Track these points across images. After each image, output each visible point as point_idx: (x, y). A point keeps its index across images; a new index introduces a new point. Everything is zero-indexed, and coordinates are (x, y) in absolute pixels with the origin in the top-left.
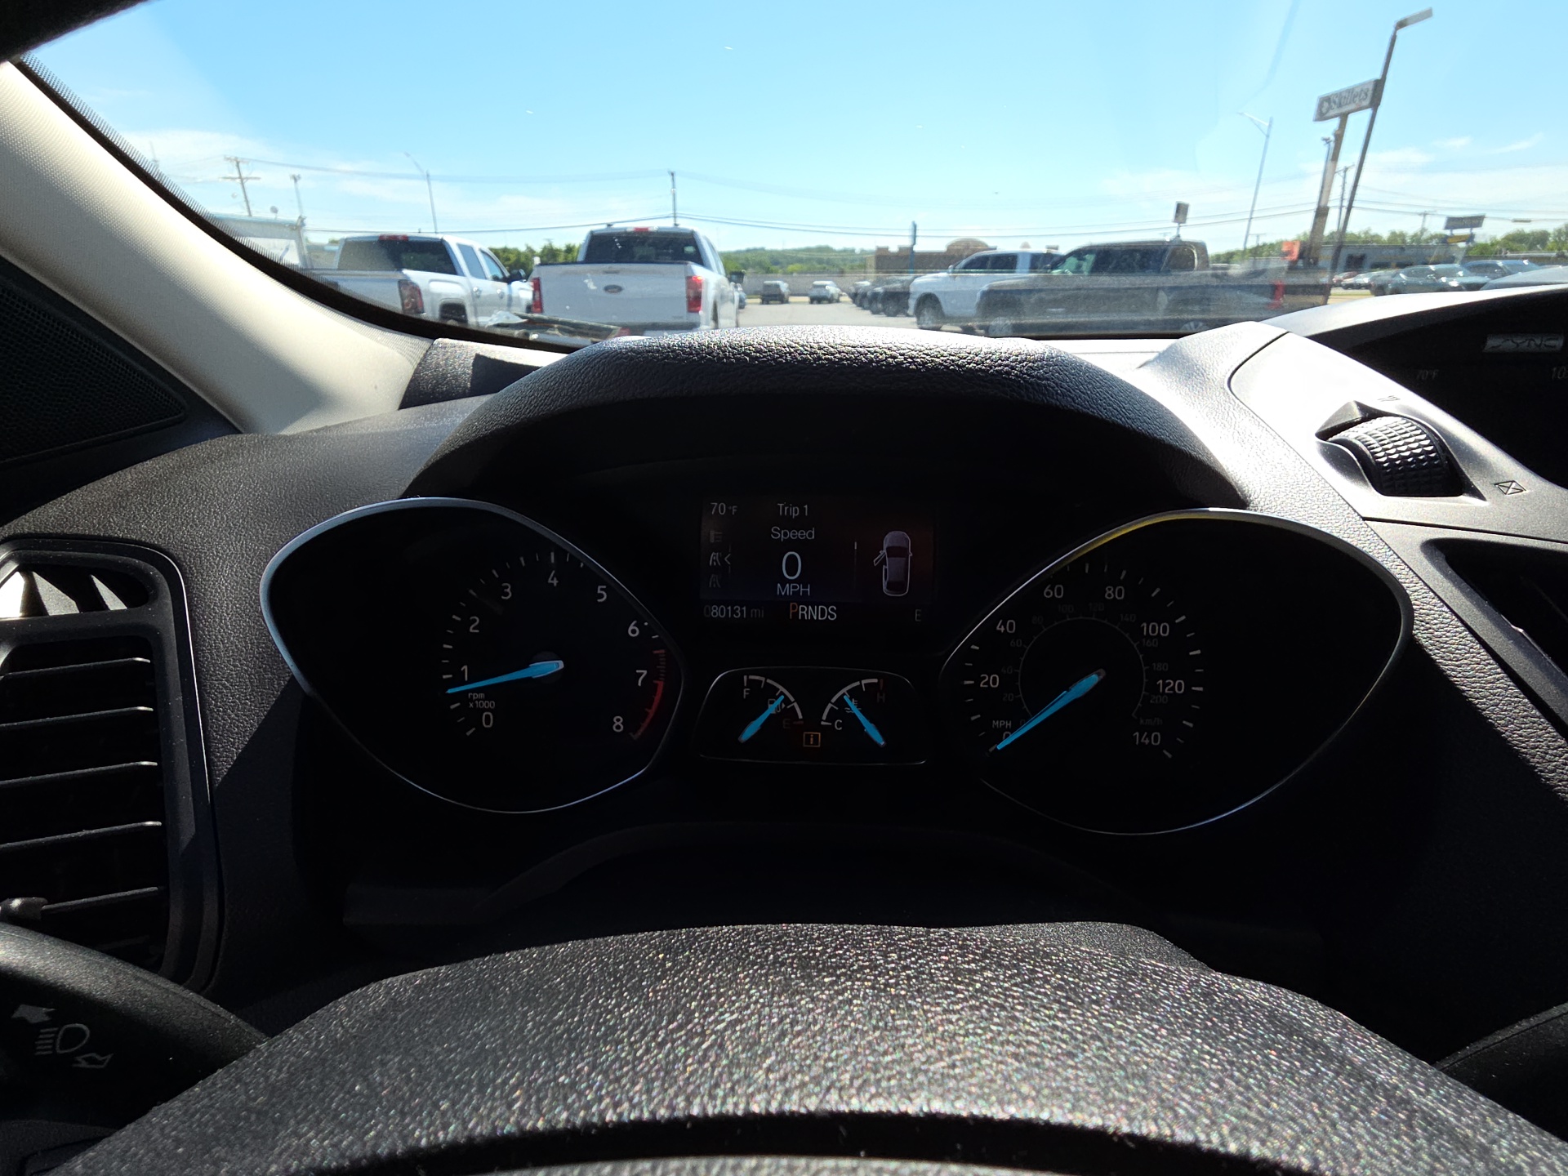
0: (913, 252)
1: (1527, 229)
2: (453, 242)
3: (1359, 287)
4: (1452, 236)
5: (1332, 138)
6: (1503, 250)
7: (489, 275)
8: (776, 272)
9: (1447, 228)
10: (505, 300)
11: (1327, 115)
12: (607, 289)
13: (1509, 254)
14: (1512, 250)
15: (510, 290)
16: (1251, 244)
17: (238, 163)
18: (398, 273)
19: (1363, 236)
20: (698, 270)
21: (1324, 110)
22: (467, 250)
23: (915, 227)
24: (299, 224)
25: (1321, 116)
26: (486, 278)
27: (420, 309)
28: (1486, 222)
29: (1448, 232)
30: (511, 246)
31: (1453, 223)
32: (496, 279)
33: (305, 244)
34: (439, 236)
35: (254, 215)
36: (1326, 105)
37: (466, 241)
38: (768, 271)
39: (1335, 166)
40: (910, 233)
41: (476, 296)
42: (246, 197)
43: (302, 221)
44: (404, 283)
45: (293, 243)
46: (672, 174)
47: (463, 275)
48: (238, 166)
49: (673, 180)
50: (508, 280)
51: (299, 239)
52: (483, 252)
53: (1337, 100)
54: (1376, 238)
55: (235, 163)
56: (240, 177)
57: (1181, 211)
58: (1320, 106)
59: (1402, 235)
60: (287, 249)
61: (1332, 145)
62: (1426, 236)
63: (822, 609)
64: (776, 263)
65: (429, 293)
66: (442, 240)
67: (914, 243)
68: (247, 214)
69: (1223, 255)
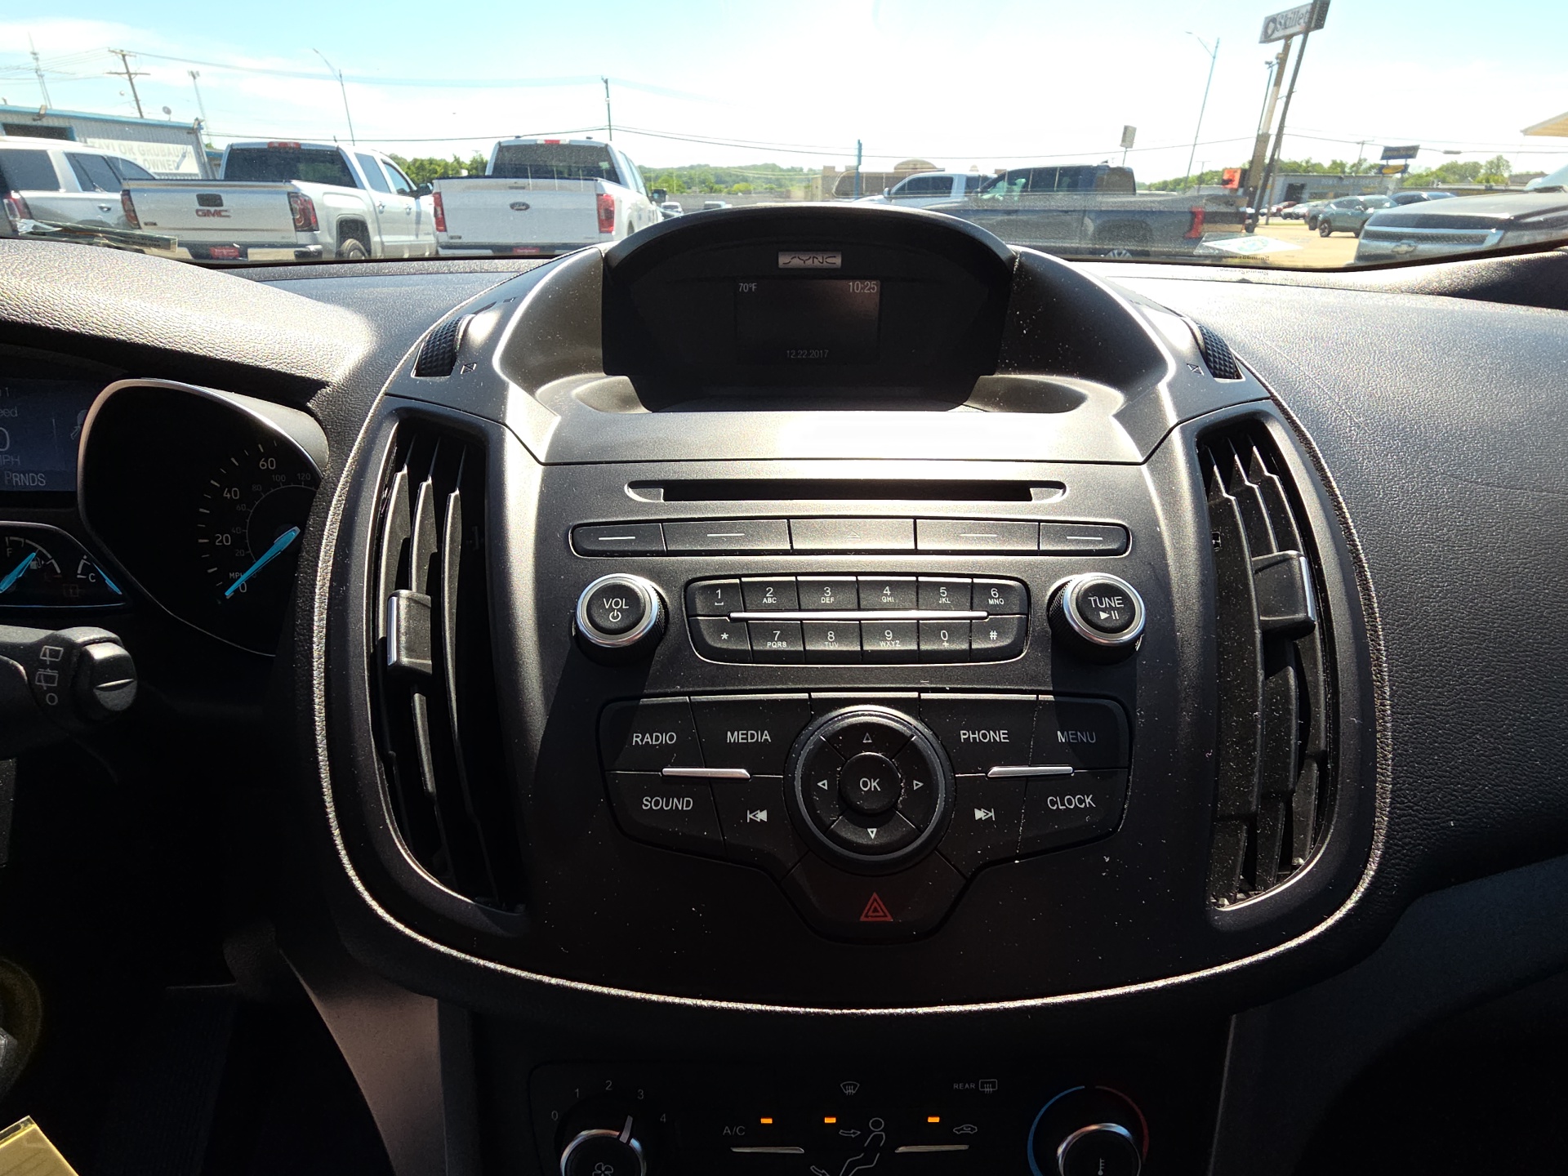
0: (858, 173)
1: (1461, 160)
2: (350, 152)
3: (1297, 217)
4: (1387, 167)
5: (1275, 61)
6: (1436, 181)
7: (393, 189)
8: (720, 191)
9: (1383, 158)
10: (413, 216)
11: (1275, 36)
12: (512, 206)
13: (1441, 186)
14: (1444, 182)
15: (418, 205)
16: (1196, 172)
17: (124, 56)
18: (287, 184)
19: (1304, 164)
20: (609, 187)
21: (1270, 32)
22: (366, 161)
23: (860, 145)
24: (196, 127)
25: (1267, 38)
26: (390, 192)
27: (314, 225)
28: (1420, 153)
29: (1384, 162)
30: (437, 157)
31: (1390, 153)
32: (402, 192)
33: (204, 149)
34: (335, 145)
35: (146, 116)
36: (1272, 25)
37: (365, 150)
38: (712, 190)
39: (1278, 91)
40: (856, 152)
41: (379, 212)
42: (136, 96)
43: (199, 124)
44: (293, 196)
45: (190, 148)
46: (606, 82)
47: (364, 188)
48: (124, 60)
49: (607, 88)
50: (416, 195)
51: (197, 144)
52: (385, 163)
53: (1283, 22)
54: (1317, 167)
55: (120, 56)
56: (128, 72)
57: (1128, 135)
58: (1266, 27)
59: (1342, 165)
60: (184, 156)
61: (1275, 68)
62: (1365, 165)
63: (33, 476)
64: (719, 181)
65: (324, 207)
66: (338, 148)
67: (860, 163)
68: (138, 115)
69: (1170, 182)
